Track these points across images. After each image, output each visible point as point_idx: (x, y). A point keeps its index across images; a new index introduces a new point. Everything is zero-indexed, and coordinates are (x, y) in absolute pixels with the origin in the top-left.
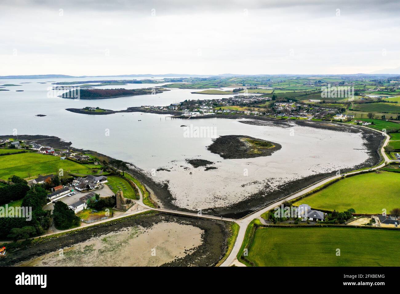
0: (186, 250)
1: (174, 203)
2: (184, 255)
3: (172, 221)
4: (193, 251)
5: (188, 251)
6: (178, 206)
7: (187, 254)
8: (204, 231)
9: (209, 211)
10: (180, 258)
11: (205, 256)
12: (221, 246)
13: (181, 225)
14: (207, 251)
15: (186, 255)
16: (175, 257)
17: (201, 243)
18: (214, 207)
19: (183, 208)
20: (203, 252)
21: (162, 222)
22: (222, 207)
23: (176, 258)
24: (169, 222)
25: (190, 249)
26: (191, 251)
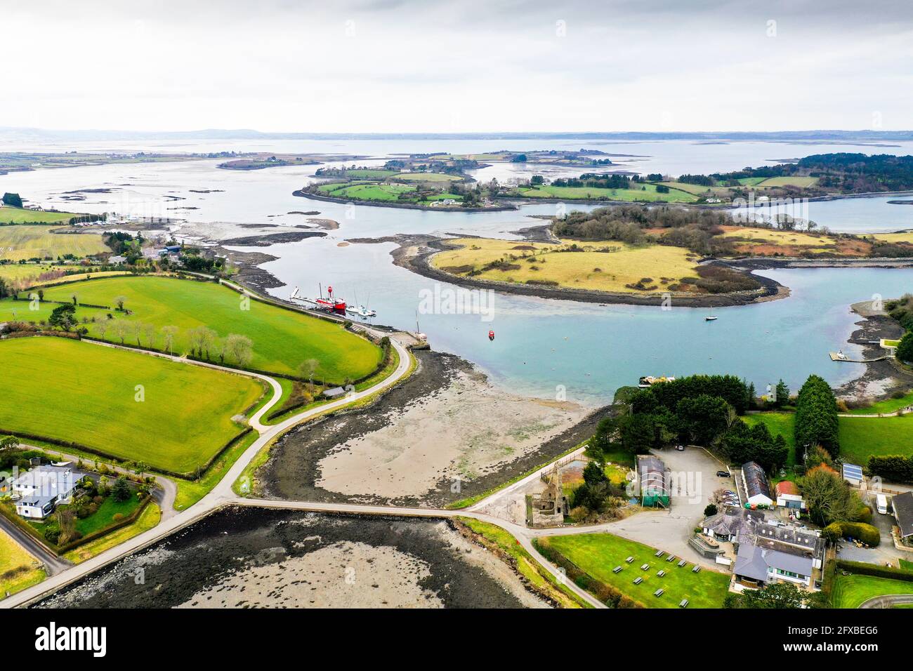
0: (348, 449)
1: (422, 567)
2: (348, 442)
3: (396, 499)
4: (335, 448)
5: (344, 449)
6: (401, 555)
7: (344, 444)
8: (316, 486)
9: (301, 545)
10: (356, 439)
11: (313, 442)
12: (283, 454)
13: (372, 494)
14: (309, 449)
15: (346, 443)
16: (363, 440)
17: (321, 462)
18: (283, 564)
19: (382, 548)
20: (316, 448)
21: (422, 496)
22: (257, 565)
23: (363, 438)
24: (403, 498)
25: (341, 451)
26: (339, 449)
